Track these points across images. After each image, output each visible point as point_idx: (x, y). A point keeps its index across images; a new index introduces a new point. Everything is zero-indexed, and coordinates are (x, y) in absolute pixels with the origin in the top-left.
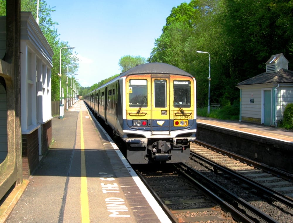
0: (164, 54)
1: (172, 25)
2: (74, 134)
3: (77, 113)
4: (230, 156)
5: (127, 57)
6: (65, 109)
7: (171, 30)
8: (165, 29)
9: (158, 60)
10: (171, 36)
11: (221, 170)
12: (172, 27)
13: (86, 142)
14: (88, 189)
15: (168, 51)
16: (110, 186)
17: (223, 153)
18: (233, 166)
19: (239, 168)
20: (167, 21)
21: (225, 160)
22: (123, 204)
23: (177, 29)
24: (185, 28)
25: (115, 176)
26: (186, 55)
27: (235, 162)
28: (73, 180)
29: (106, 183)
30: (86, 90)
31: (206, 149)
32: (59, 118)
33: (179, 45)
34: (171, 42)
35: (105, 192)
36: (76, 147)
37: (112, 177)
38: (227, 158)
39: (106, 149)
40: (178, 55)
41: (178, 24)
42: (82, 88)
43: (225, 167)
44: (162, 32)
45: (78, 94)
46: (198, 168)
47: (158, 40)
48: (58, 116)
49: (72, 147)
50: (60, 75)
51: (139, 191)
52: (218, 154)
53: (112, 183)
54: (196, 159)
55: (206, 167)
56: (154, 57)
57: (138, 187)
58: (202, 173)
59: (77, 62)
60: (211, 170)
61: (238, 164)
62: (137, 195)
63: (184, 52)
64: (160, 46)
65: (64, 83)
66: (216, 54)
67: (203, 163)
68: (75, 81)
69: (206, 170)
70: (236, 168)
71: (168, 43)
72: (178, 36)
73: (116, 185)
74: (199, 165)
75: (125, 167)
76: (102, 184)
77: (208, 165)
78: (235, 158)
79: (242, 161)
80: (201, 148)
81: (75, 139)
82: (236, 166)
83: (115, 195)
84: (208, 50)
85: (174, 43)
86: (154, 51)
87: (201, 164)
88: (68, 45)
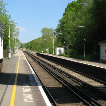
0: (63, 27)
1: (68, 13)
2: (14, 67)
3: (18, 57)
4: (92, 79)
5: (45, 28)
6: (12, 54)
7: (67, 15)
8: (64, 14)
9: (60, 30)
10: (67, 18)
11: (86, 85)
12: (67, 14)
13: (19, 70)
14: (16, 90)
15: (65, 25)
16: (26, 90)
17: (89, 78)
18: (93, 84)
19: (96, 85)
20: (65, 10)
21: (90, 81)
22: (31, 97)
23: (70, 14)
24: (74, 14)
25: (30, 85)
26: (74, 28)
27: (95, 82)
28: (10, 86)
29: (25, 88)
30: (24, 45)
31: (81, 76)
32: (8, 59)
33: (71, 23)
34: (67, 21)
35: (24, 91)
36: (14, 73)
37: (29, 86)
38: (91, 80)
39: (29, 74)
40: (71, 27)
41: (71, 12)
42: (22, 44)
43: (89, 84)
44: (63, 16)
45: (19, 47)
46: (75, 84)
47: (60, 20)
48: (8, 58)
49: (12, 72)
50: (9, 37)
51: (40, 92)
52: (87, 78)
53: (28, 88)
54: (75, 80)
55: (79, 84)
56: (59, 28)
57: (39, 90)
58: (76, 87)
59: (19, 31)
60: (82, 86)
61: (96, 83)
62: (38, 93)
63: (74, 26)
64: (61, 23)
65: (11, 41)
66: (89, 27)
67: (78, 82)
68: (18, 40)
69: (79, 85)
70: (95, 85)
71: (65, 22)
72: (71, 18)
73: (30, 89)
74: (76, 83)
75: (36, 82)
76: (23, 89)
77: (80, 83)
78: (95, 80)
79: (98, 81)
80: (79, 75)
81: (14, 69)
82: (94, 84)
83: (28, 93)
84: (85, 25)
85: (69, 22)
86: (58, 25)
87: (77, 83)
88: (14, 22)
